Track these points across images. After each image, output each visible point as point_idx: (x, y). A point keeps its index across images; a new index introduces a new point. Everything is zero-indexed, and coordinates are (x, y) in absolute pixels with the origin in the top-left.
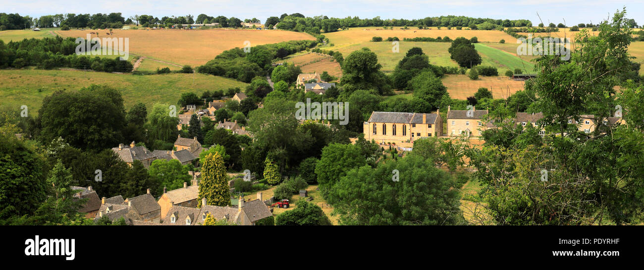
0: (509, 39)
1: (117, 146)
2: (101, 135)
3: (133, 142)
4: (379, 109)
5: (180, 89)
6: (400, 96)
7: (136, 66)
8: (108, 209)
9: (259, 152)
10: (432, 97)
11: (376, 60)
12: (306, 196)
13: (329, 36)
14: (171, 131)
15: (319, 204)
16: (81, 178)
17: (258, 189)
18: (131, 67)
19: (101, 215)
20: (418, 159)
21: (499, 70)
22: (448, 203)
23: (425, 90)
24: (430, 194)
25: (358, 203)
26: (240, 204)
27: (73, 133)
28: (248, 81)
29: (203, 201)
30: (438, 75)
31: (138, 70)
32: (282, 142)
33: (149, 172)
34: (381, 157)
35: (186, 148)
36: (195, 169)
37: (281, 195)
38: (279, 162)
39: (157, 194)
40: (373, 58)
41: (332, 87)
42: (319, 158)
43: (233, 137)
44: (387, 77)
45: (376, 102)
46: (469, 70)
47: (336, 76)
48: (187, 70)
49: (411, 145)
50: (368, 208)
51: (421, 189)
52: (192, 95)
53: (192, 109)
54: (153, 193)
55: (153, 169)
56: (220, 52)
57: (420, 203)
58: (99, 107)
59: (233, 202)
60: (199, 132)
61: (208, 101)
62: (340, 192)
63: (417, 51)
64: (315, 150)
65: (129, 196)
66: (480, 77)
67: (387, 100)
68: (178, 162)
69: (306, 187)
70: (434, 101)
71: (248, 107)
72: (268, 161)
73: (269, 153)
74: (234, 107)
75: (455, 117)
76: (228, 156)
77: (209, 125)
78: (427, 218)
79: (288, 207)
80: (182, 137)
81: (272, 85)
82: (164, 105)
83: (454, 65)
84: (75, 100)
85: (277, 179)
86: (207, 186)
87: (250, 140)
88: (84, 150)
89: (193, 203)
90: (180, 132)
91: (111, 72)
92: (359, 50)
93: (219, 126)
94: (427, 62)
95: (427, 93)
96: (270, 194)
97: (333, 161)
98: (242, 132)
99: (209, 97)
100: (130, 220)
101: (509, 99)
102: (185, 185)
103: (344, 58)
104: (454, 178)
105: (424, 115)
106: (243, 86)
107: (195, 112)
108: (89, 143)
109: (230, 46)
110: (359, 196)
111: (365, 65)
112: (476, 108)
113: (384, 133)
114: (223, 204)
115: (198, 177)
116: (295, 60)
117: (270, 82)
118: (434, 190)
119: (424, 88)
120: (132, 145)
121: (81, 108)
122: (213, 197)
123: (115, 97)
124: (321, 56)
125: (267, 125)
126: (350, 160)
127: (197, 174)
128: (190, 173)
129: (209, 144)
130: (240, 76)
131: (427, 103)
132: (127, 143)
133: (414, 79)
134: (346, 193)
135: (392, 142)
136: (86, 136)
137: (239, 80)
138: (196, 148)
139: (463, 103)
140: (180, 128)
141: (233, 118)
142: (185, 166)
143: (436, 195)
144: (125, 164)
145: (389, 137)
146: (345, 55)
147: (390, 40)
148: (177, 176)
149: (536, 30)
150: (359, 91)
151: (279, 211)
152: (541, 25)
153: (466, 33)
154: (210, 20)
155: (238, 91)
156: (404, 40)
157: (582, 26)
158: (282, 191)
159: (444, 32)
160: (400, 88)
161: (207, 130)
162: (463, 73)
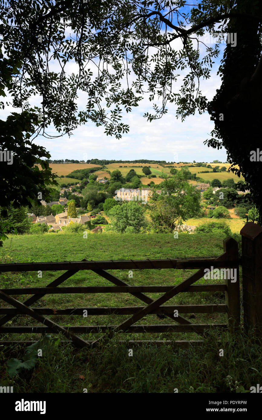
0: (160, 167)
4: (121, 188)
5: (60, 182)
6: (128, 184)
8: (39, 220)
9: (85, 202)
10: (137, 184)
12: (100, 214)
13: (106, 166)
14: (58, 195)
15: (104, 217)
16: (30, 211)
17: (86, 213)
19: (37, 222)
20: (134, 203)
21: (157, 176)
22: (142, 215)
23: (135, 182)
25: (116, 216)
26: (80, 217)
28: (82, 180)
29: (69, 217)
30: (139, 177)
32: (93, 198)
33: (51, 208)
34: (122, 202)
35: (63, 201)
37: (93, 214)
38: (92, 204)
39: (54, 215)
40: (120, 172)
41: (108, 181)
42: (104, 203)
43: (77, 197)
44: (124, 178)
45: (121, 186)
46: (148, 176)
47: (109, 178)
48: (63, 177)
50: (119, 217)
51: (134, 211)
52: (64, 184)
53: (64, 189)
54: (53, 215)
55: (53, 208)
56: (72, 171)
57: (134, 215)
59: (78, 217)
60: (67, 196)
62: (111, 213)
63: (133, 170)
64: (103, 201)
65: (46, 216)
66: (151, 178)
67: (124, 185)
69: (100, 211)
72: (88, 204)
73: (89, 202)
74: (77, 188)
76: (76, 203)
77: (70, 194)
78: (136, 220)
79: (95, 218)
80: (61, 197)
81: (89, 181)
83: (144, 174)
85: (91, 209)
86: (70, 212)
87: (83, 198)
89: (66, 217)
92: (116, 170)
93: (73, 194)
94: (136, 174)
96: (89, 214)
97: (108, 204)
98: (80, 195)
99: (69, 185)
100: (46, 223)
101: (159, 184)
102: (63, 212)
103: (111, 172)
106: (80, 181)
109: (76, 169)
110: (117, 214)
111: (117, 175)
112: (150, 187)
114: (75, 217)
116: (96, 173)
118: (138, 212)
119: (135, 181)
122: (72, 215)
125: (88, 193)
126: (113, 203)
127: (67, 208)
128: (64, 208)
129: (70, 199)
130: (79, 178)
131: (136, 186)
133: (132, 179)
134: (113, 213)
138: (66, 201)
139: (146, 186)
140: (61, 194)
141: (77, 191)
142: (63, 206)
144: (44, 206)
147: (125, 167)
148: (61, 209)
149: (167, 164)
150: (116, 182)
151: (92, 219)
152: (169, 162)
153: (147, 165)
154: (69, 161)
155: (78, 183)
156: (129, 167)
157: (181, 162)
158: (93, 213)
159: (141, 164)
160: (128, 181)
161: (69, 195)
162: (146, 177)
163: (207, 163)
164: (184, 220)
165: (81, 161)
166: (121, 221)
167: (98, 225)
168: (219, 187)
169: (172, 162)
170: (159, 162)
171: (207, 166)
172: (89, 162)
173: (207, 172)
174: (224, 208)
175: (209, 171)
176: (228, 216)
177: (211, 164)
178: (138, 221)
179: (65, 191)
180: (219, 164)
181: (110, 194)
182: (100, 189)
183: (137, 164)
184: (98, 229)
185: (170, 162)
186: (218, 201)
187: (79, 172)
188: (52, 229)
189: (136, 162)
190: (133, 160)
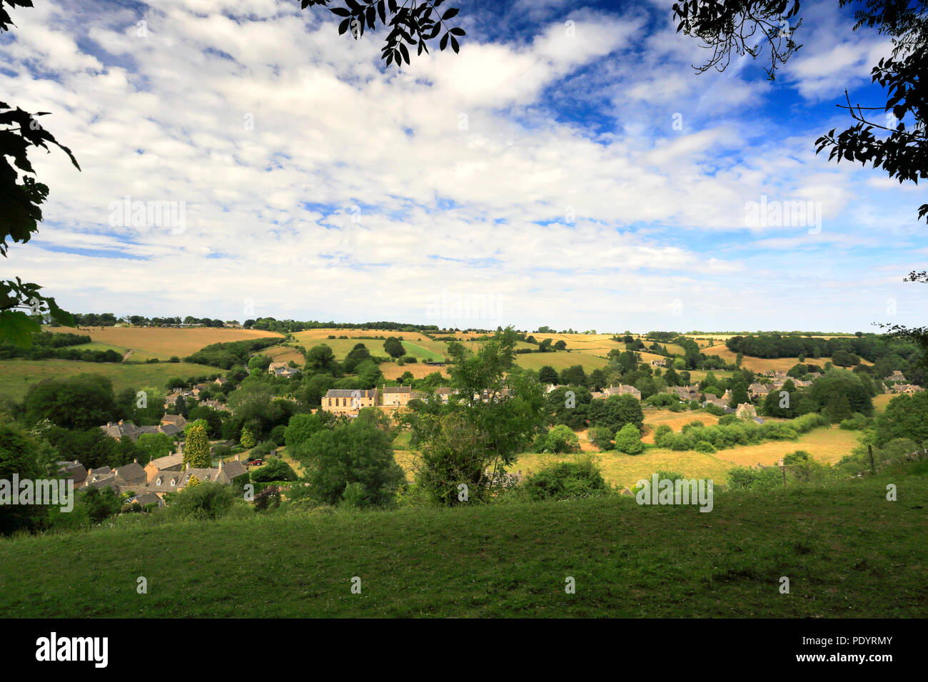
0: (424, 338)
1: (105, 424)
2: (90, 416)
3: (122, 420)
4: (333, 388)
5: (168, 375)
6: (349, 378)
7: (126, 357)
8: (94, 479)
9: (236, 425)
10: (372, 378)
11: (331, 352)
12: (276, 455)
14: (158, 410)
15: (286, 461)
16: (67, 454)
17: (236, 452)
18: (122, 358)
19: (87, 484)
20: (365, 423)
21: (418, 359)
22: (385, 454)
23: (367, 374)
24: (372, 448)
25: (318, 459)
26: (220, 465)
27: (61, 414)
28: (228, 368)
29: (187, 465)
30: (376, 363)
31: (129, 360)
32: (257, 416)
33: (136, 444)
34: (335, 422)
35: (173, 423)
36: (180, 439)
38: (254, 431)
39: (143, 462)
40: (329, 351)
41: (298, 372)
42: (287, 425)
43: (214, 413)
44: (339, 365)
45: (331, 382)
46: (397, 359)
47: (300, 364)
48: (175, 360)
49: (357, 412)
50: (327, 461)
51: (367, 444)
52: (179, 380)
53: (178, 392)
54: (139, 462)
55: (141, 442)
56: (204, 346)
57: (366, 455)
58: (89, 392)
59: (213, 464)
60: (184, 409)
61: (192, 385)
62: (305, 451)
63: (361, 346)
64: (284, 419)
65: (116, 466)
66: (405, 364)
67: (339, 381)
68: (164, 435)
69: (276, 448)
70: (374, 381)
71: (228, 388)
72: (244, 430)
73: (246, 424)
74: (216, 389)
75: (389, 391)
76: (210, 427)
77: (194, 403)
78: (371, 465)
79: (261, 464)
80: (168, 414)
81: (248, 371)
82: (152, 389)
83: (387, 355)
84: (64, 386)
85: (252, 443)
86: (191, 453)
87: (230, 414)
88: (71, 428)
89: (178, 468)
90: (167, 410)
91: (101, 362)
92: (319, 345)
93: (202, 404)
94: (368, 354)
95: (369, 376)
96: (246, 456)
97: (298, 427)
98: (222, 408)
99: (193, 382)
100: (116, 486)
101: (425, 378)
102: (170, 454)
103: (307, 351)
104: (389, 436)
105: (367, 391)
106: (224, 373)
107: (181, 394)
108: (76, 423)
109: (213, 342)
110: (321, 452)
111: (323, 356)
112: (403, 386)
113: (337, 404)
114: (205, 467)
115: (182, 446)
116: (266, 352)
117: (246, 369)
118: (376, 445)
119: (366, 373)
120: (120, 423)
121: (70, 393)
122: (196, 461)
123: (106, 383)
124: (289, 349)
125: (244, 402)
126: (311, 426)
127: (182, 443)
128: (176, 443)
129: (193, 419)
130: (221, 365)
131: (369, 383)
132: (116, 421)
133: (359, 366)
134: (310, 451)
135: (343, 411)
136: (75, 417)
137: (221, 368)
138: (181, 422)
139: (393, 382)
140: (166, 407)
141: (214, 398)
142: (171, 438)
143: (377, 448)
144: (113, 439)
145: (341, 408)
146: (308, 348)
147: (342, 338)
148: (163, 447)
149: (441, 333)
150: (319, 374)
151: (254, 468)
152: (445, 329)
153: (395, 334)
154: (196, 321)
155: (219, 376)
156: (352, 338)
157: (470, 330)
158: (256, 452)
159: (380, 333)
160: (349, 372)
161: (191, 408)
162: (394, 361)
163: (526, 332)
164: (507, 463)
165: (229, 323)
166: (330, 470)
167: (269, 485)
168: (555, 385)
169: (451, 329)
170: (423, 328)
171: (526, 338)
172: (249, 324)
173: (528, 351)
174: (567, 429)
175: (532, 349)
176: (576, 447)
177: (535, 336)
178: (377, 467)
179: (180, 398)
180: (550, 334)
181: (303, 402)
182: (277, 392)
183: (372, 332)
184: (269, 493)
185: (448, 329)
186: (554, 414)
187: (222, 349)
188: (135, 501)
189: (369, 326)
190: (361, 323)
